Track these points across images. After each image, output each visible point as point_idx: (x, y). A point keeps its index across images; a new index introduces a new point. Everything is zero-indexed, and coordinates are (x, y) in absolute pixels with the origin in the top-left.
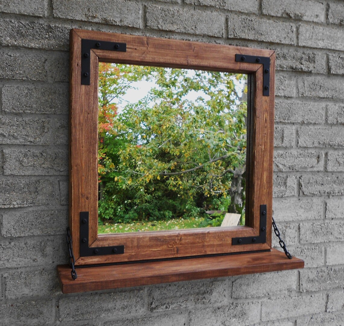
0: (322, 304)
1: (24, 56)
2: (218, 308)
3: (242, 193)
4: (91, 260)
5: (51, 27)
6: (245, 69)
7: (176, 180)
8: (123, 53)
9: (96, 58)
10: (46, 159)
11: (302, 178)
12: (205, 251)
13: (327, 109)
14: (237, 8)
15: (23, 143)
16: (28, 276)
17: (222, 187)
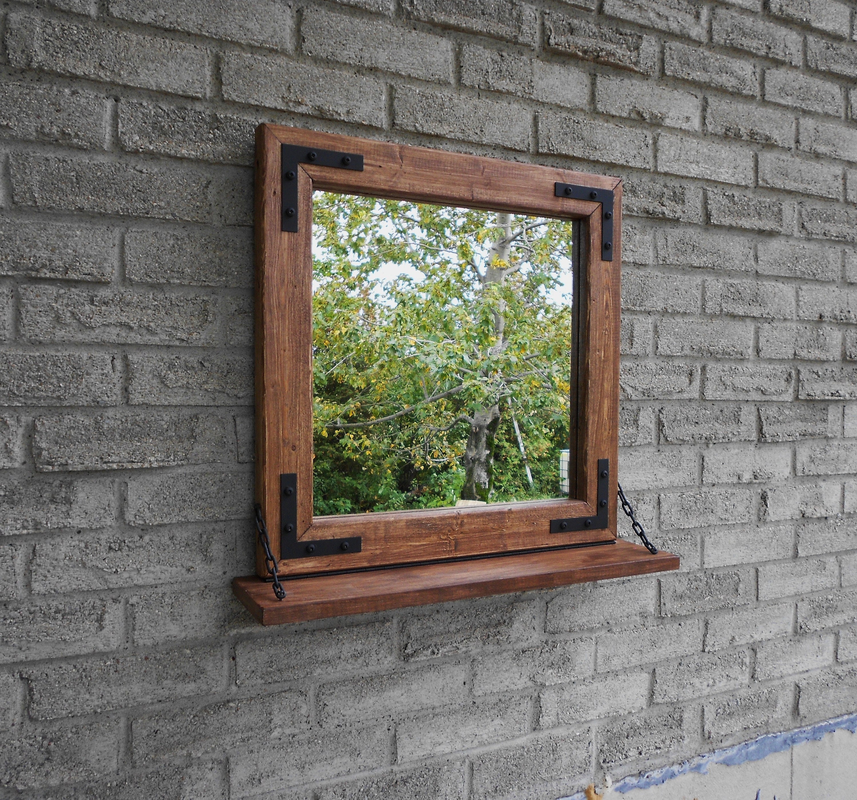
0: (697, 638)
1: (168, 172)
2: (524, 652)
3: (487, 461)
4: (301, 566)
5: (217, 118)
6: (572, 211)
7: (357, 437)
8: (357, 173)
9: (309, 182)
10: (209, 374)
11: (664, 412)
12: (505, 546)
13: (704, 287)
14: (552, 99)
15: (166, 343)
16: (177, 599)
17: (448, 451)
